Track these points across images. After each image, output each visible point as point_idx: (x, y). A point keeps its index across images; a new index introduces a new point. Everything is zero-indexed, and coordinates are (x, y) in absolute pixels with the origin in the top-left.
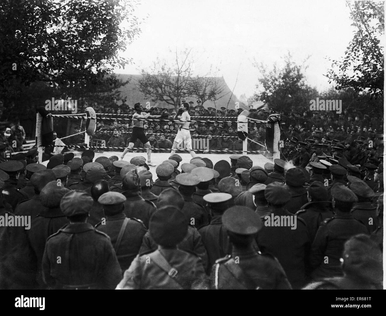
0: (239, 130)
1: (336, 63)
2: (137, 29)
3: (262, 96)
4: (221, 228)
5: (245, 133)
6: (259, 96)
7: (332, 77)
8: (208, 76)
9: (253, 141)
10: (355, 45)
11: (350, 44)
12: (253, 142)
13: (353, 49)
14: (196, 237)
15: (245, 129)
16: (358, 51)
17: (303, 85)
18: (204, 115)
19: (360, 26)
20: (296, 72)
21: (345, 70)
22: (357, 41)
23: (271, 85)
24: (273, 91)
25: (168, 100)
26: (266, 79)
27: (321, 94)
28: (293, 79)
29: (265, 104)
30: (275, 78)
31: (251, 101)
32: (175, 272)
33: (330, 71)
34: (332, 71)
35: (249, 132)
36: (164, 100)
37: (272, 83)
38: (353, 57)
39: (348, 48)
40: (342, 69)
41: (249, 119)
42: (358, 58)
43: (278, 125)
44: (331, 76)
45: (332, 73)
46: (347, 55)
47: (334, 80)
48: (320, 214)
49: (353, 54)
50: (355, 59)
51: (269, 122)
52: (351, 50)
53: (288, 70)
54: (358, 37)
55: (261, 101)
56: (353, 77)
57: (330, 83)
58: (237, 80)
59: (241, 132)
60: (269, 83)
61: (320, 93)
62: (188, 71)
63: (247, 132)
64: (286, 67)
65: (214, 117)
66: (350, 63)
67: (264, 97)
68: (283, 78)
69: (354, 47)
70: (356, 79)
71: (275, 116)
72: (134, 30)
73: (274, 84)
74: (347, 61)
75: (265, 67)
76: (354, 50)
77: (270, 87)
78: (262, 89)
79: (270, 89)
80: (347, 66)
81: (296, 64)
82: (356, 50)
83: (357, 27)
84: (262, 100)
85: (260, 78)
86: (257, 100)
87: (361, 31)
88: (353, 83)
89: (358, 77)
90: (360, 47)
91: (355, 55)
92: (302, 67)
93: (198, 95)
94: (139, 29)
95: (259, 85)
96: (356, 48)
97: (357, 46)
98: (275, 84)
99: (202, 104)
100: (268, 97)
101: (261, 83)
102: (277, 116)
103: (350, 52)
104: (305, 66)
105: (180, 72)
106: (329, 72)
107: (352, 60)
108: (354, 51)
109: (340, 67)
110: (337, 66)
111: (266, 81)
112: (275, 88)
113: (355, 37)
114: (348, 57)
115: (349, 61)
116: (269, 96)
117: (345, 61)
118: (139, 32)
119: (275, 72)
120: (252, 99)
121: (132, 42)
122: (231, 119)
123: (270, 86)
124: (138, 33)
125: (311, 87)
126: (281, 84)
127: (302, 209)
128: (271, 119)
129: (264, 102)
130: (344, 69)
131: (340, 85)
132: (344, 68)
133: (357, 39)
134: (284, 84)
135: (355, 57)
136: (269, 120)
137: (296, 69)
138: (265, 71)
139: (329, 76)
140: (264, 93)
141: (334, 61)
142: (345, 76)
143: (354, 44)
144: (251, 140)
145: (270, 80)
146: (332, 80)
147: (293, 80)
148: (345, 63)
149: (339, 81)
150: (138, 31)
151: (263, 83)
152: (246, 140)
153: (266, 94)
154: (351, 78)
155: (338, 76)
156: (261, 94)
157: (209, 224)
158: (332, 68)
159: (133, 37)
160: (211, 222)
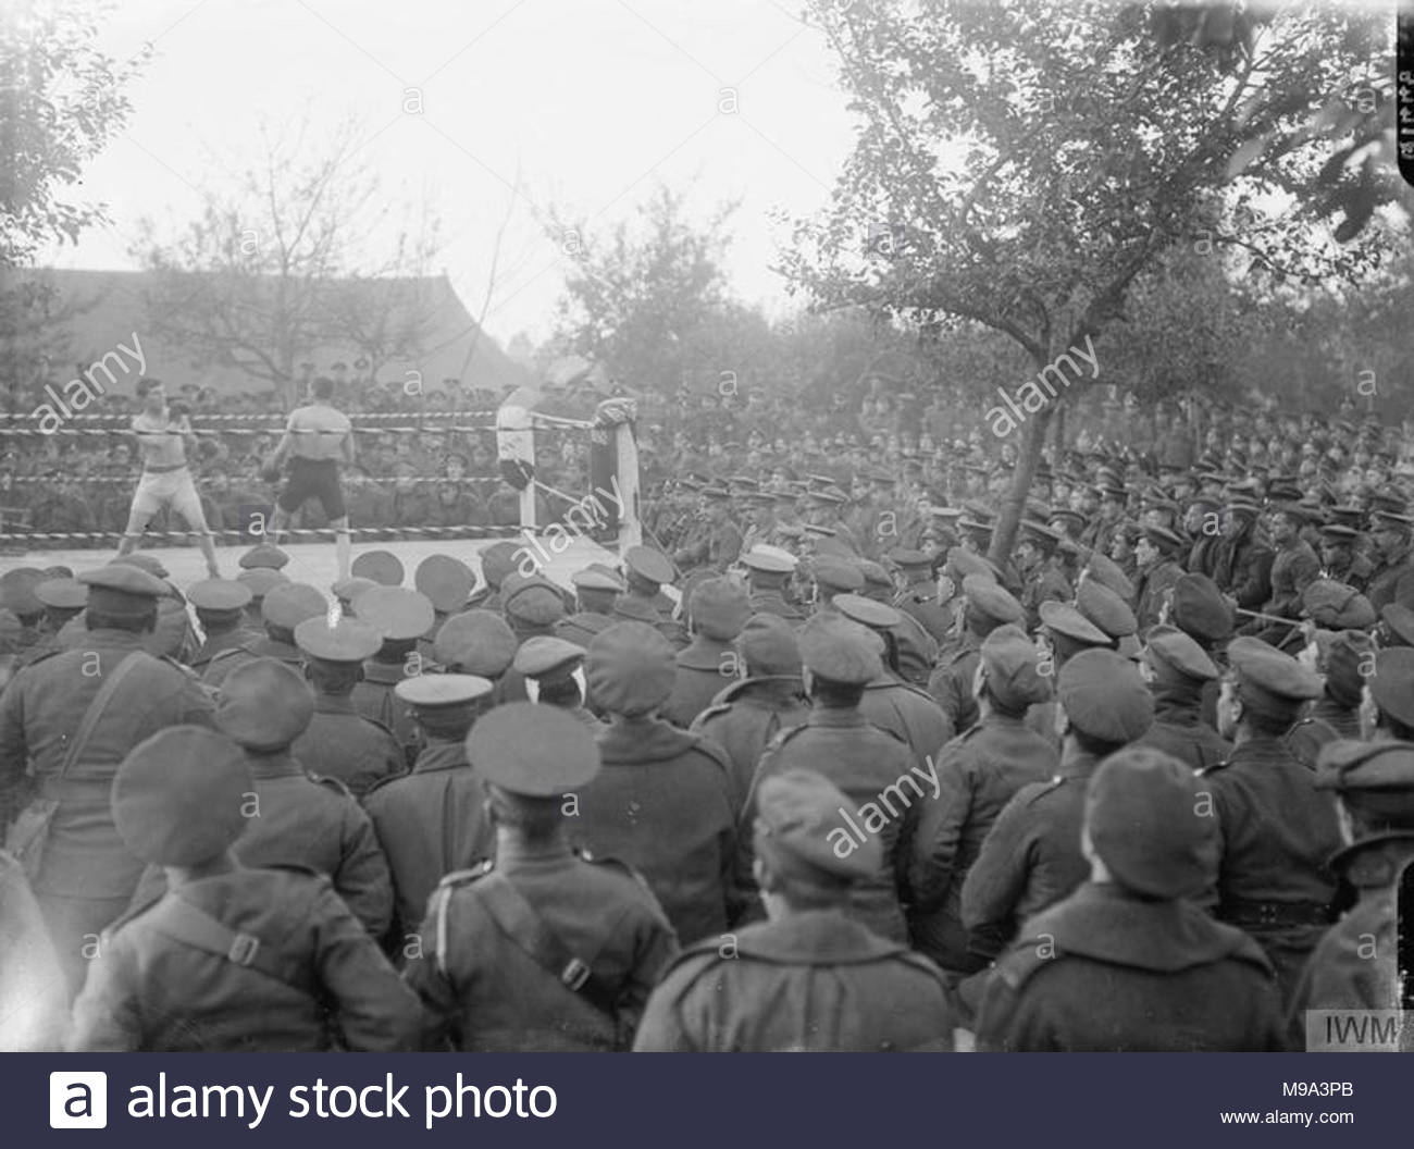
0: (503, 455)
1: (805, 230)
2: (111, 100)
3: (581, 337)
4: (450, 783)
5: (524, 463)
6: (571, 341)
7: (797, 274)
8: (390, 275)
9: (553, 491)
10: (862, 170)
11: (847, 168)
12: (554, 496)
13: (856, 183)
14: (353, 827)
15: (526, 452)
16: (874, 191)
17: (715, 301)
18: (380, 409)
19: (876, 111)
20: (691, 259)
21: (837, 253)
22: (867, 158)
23: (610, 301)
24: (619, 321)
25: (252, 363)
26: (591, 278)
27: (775, 328)
28: (682, 280)
29: (593, 367)
30: (622, 278)
31: (547, 356)
32: (250, 944)
33: (789, 255)
34: (795, 257)
35: (537, 463)
36: (236, 363)
37: (613, 295)
38: (858, 210)
39: (841, 181)
40: (827, 249)
41: (535, 420)
42: (872, 214)
43: (629, 433)
44: (793, 272)
45: (798, 261)
46: (840, 203)
47: (802, 285)
48: (774, 717)
49: (857, 198)
50: (863, 216)
51: (598, 427)
52: (851, 186)
53: (664, 251)
54: (870, 146)
55: (577, 357)
56: (863, 273)
57: (792, 294)
58: (492, 284)
59: (512, 462)
60: (605, 294)
61: (771, 324)
62: (320, 257)
63: (533, 463)
64: (658, 242)
65: (415, 415)
66: (850, 229)
67: (587, 342)
68: (648, 279)
69: (858, 179)
70: (874, 281)
71: (620, 407)
72: (103, 105)
73: (619, 299)
74: (842, 221)
75: (587, 239)
76: (860, 186)
77: (606, 309)
78: (580, 314)
79: (609, 314)
80: (841, 240)
81: (688, 234)
82: (866, 187)
83: (865, 115)
84: (582, 353)
85: (572, 278)
86: (565, 352)
87: (877, 128)
88: (864, 294)
89: (876, 272)
90: (878, 178)
91: (864, 205)
92: (711, 242)
93: (360, 341)
94: (123, 99)
95: (570, 301)
96: (864, 180)
97: (870, 174)
98: (625, 299)
99: (375, 370)
100: (601, 342)
101: (577, 297)
102: (626, 407)
103: (850, 194)
104: (720, 237)
105: (291, 260)
106: (786, 258)
107: (856, 218)
108: (862, 191)
109: (820, 240)
110: (810, 239)
111: (593, 289)
112: (623, 311)
113: (862, 144)
114: (842, 210)
115: (850, 223)
116: (605, 339)
117: (834, 222)
118: (124, 111)
119: (622, 257)
120: (549, 350)
121: (99, 146)
122: (475, 421)
123: (608, 305)
124: (119, 115)
125: (744, 305)
126: (644, 297)
127: (718, 703)
128: (605, 417)
129: (589, 359)
130: (833, 250)
131: (824, 300)
132: (832, 244)
133: (868, 151)
134: (651, 297)
135: (864, 210)
136: (598, 419)
137: (690, 247)
138: (588, 254)
139: (788, 271)
140: (588, 330)
141: (798, 223)
142: (837, 269)
143: (858, 168)
144: (547, 488)
145: (608, 284)
146: (796, 284)
147: (681, 285)
148: (834, 228)
149: (820, 287)
150: (117, 108)
151: (582, 297)
152: (530, 488)
153: (594, 333)
154: (856, 275)
155: (817, 271)
156: (578, 334)
157: (410, 773)
158: (794, 247)
159: (103, 129)
160: (417, 767)
